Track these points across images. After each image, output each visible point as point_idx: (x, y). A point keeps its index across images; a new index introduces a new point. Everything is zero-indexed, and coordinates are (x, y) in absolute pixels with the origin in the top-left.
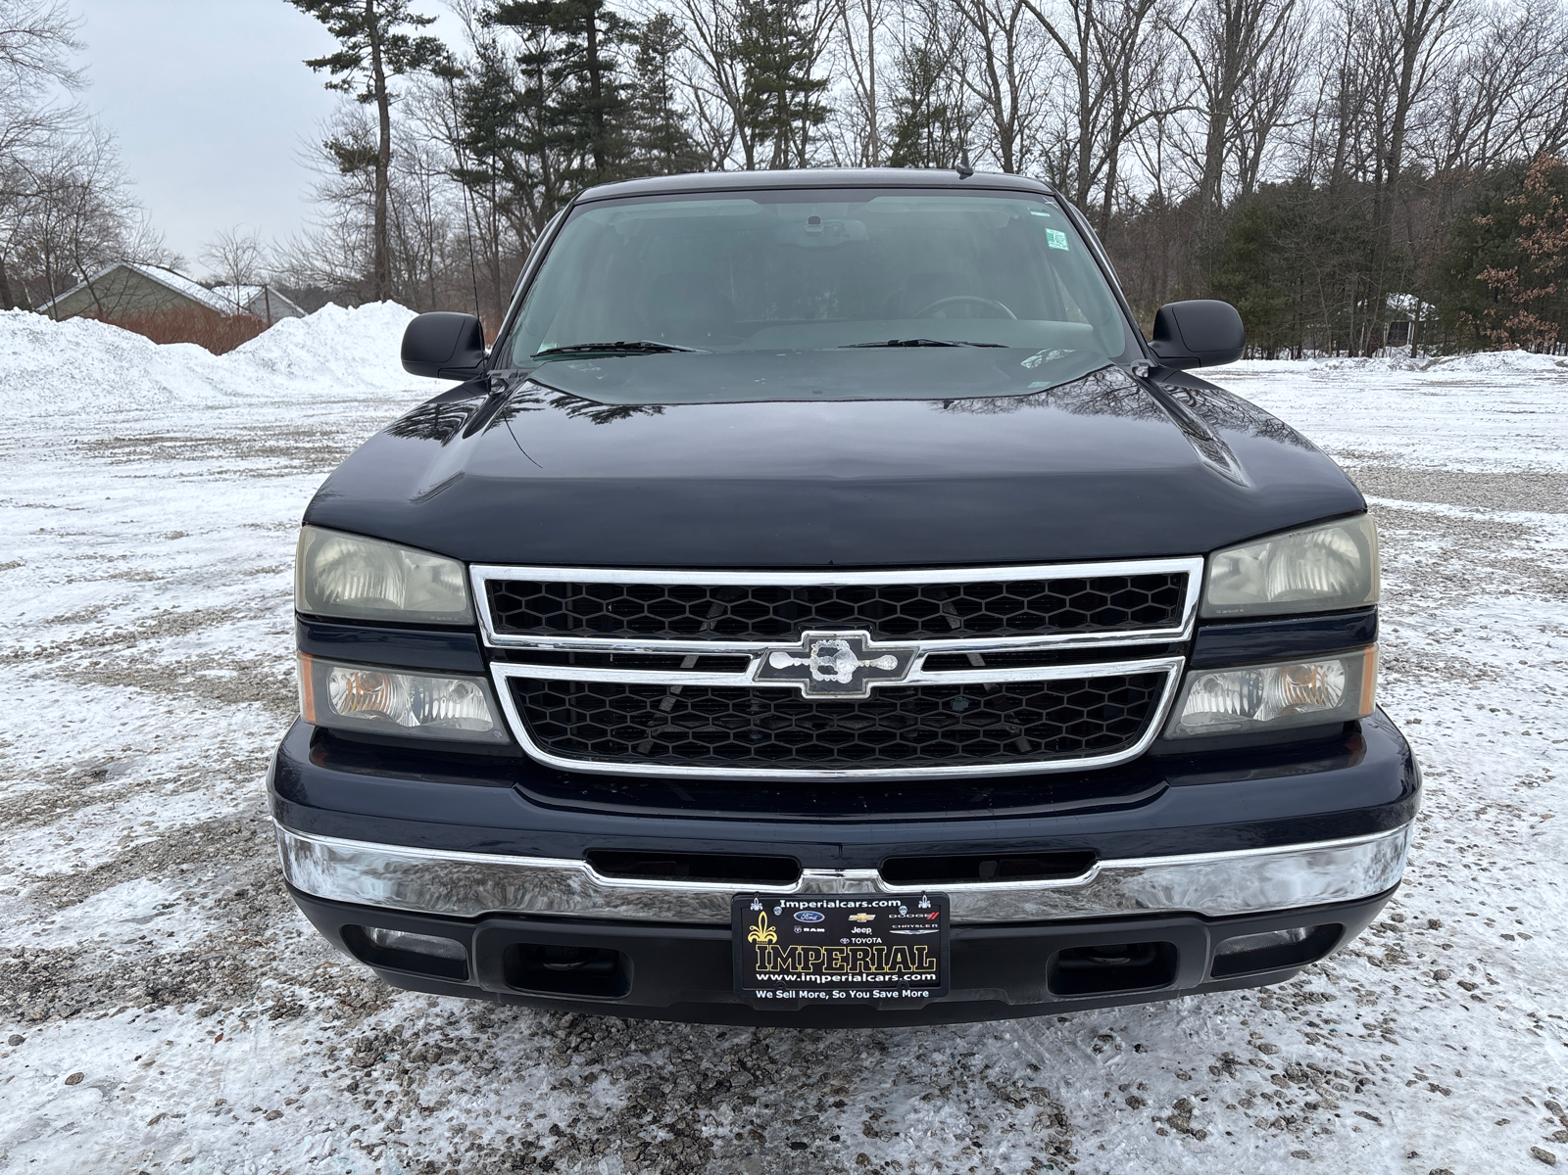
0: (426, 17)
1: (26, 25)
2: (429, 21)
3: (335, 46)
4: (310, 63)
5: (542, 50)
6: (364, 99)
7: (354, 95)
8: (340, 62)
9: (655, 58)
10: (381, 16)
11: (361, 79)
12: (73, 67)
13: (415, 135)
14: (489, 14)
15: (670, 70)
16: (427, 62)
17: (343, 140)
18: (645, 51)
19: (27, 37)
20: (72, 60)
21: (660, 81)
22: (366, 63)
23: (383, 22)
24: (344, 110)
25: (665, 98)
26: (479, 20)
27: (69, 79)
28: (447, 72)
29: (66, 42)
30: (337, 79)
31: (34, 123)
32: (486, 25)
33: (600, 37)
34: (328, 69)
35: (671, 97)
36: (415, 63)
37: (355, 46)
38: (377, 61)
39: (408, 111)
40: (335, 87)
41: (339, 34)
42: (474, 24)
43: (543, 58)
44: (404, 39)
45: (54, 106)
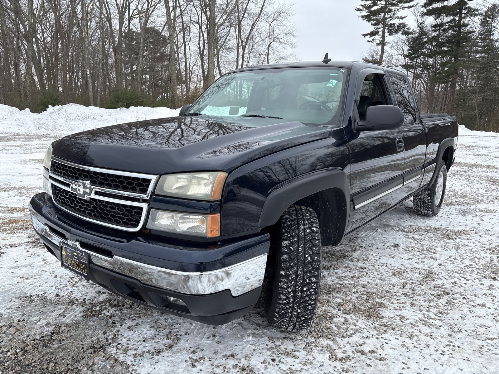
0: (403, 16)
1: (284, 33)
2: (404, 17)
3: (372, 29)
4: (363, 35)
5: (441, 23)
6: (378, 44)
7: (375, 43)
8: (373, 34)
9: (489, 21)
10: (388, 18)
11: (378, 38)
12: (293, 42)
13: (393, 54)
14: (424, 13)
15: (494, 24)
16: (400, 31)
17: (368, 57)
18: (485, 18)
19: (285, 35)
20: (293, 40)
21: (489, 28)
22: (380, 33)
23: (388, 20)
24: (372, 48)
25: (491, 35)
26: (420, 15)
27: (293, 46)
28: (407, 33)
29: (294, 36)
30: (370, 39)
31: (282, 58)
32: (422, 16)
33: (463, 15)
34: (369, 36)
35: (493, 34)
36: (396, 32)
37: (378, 28)
38: (384, 32)
39: (392, 47)
40: (369, 42)
41: (373, 25)
42: (418, 17)
43: (442, 25)
44: (394, 24)
45: (288, 53)
